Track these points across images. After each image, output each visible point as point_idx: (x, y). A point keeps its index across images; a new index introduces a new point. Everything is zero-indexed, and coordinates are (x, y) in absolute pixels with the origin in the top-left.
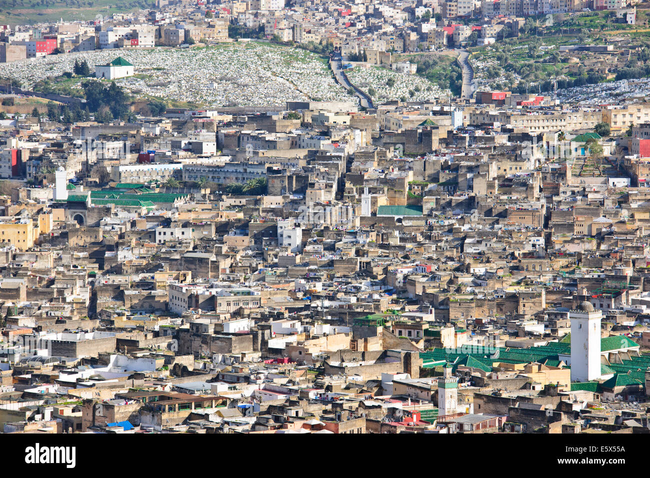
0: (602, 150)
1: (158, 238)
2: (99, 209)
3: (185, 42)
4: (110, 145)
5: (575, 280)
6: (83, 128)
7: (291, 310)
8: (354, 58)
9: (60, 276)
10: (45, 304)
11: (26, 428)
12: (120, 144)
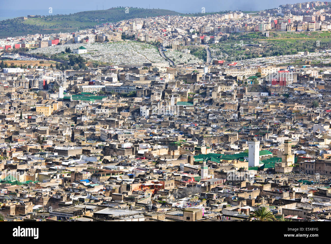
0: (258, 82)
1: (96, 112)
2: (75, 102)
3: (105, 41)
4: (79, 78)
5: (249, 130)
6: (69, 72)
7: (145, 140)
8: (167, 47)
9: (61, 126)
10: (56, 136)
11: (51, 181)
12: (82, 78)
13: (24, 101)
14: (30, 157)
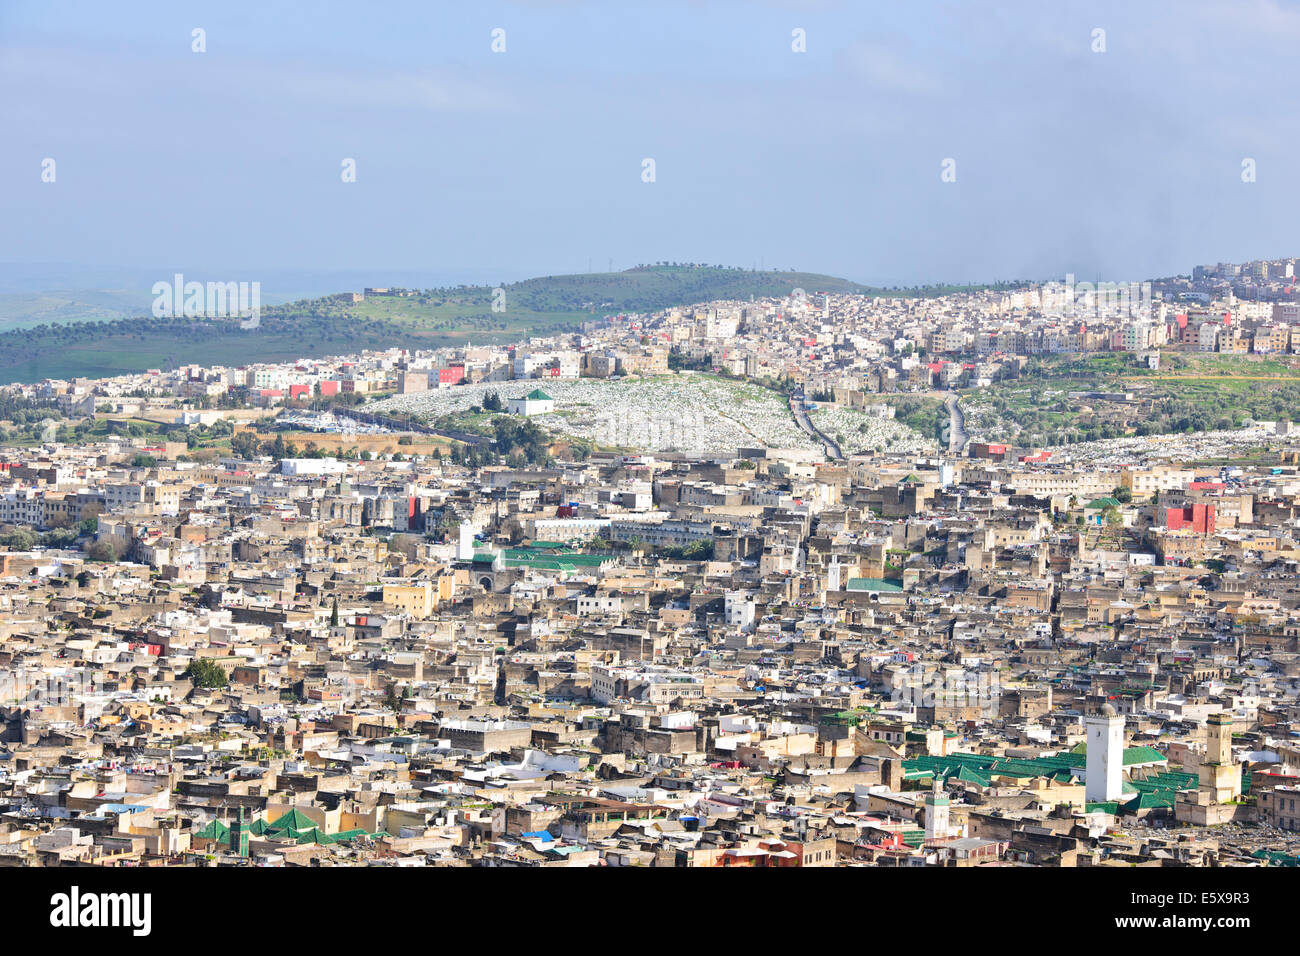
0: (1121, 520)
1: (580, 608)
2: (510, 572)
3: (615, 373)
4: (524, 495)
5: (1088, 677)
6: (494, 474)
7: (740, 702)
8: (819, 397)
9: (463, 652)
10: (444, 684)
11: (426, 834)
12: (536, 494)
13: (344, 568)
14: (361, 751)
